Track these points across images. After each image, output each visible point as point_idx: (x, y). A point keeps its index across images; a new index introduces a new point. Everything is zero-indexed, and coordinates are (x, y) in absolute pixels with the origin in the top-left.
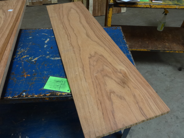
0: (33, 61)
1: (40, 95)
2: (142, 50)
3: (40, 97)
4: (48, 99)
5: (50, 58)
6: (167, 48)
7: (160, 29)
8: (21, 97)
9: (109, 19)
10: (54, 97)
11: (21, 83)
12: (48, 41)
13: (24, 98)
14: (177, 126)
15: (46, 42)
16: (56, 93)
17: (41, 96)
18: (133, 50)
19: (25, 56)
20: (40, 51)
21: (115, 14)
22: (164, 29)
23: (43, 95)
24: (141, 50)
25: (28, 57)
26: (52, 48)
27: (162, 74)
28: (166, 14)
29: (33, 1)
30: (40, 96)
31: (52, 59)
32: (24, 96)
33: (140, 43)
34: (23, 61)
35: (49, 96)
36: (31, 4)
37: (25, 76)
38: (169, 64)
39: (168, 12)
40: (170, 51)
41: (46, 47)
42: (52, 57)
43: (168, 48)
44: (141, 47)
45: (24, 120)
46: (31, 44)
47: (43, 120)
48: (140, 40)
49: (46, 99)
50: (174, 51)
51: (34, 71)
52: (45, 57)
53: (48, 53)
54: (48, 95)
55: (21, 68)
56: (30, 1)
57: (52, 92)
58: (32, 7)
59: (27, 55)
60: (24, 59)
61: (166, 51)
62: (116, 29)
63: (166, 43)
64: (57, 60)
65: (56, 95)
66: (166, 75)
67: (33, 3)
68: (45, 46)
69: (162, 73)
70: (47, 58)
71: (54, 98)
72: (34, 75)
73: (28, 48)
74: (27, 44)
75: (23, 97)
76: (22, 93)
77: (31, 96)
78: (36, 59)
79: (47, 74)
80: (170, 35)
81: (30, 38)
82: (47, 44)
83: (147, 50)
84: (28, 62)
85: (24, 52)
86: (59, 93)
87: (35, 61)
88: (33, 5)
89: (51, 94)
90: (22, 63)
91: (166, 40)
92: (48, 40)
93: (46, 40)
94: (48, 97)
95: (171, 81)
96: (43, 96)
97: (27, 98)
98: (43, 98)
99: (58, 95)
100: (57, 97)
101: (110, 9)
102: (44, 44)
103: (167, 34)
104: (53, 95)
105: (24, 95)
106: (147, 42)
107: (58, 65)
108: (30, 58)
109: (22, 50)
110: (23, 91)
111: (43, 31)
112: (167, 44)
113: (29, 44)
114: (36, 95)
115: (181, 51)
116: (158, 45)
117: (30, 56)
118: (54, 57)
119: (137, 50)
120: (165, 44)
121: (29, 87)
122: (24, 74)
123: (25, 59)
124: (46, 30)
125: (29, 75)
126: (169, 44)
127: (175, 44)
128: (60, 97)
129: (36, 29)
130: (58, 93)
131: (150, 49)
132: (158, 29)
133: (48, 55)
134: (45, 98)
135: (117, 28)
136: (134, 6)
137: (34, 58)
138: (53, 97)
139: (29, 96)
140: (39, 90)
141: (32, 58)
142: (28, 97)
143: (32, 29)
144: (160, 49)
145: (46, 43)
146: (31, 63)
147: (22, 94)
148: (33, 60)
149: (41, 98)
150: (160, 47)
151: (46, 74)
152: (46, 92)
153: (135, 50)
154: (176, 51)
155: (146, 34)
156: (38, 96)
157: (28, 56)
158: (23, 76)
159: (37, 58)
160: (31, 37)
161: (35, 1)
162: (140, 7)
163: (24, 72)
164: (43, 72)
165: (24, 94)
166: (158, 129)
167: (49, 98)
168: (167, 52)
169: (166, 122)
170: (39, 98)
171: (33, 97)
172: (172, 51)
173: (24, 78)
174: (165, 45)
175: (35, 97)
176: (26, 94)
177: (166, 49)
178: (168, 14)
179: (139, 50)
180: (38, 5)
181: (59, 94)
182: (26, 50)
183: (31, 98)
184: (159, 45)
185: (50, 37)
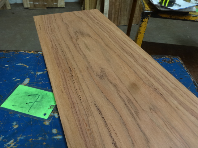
9: (140, 34)
21: (134, 26)
29: (35, 3)
36: (32, 7)
56: (31, 3)
58: (33, 11)
62: (171, 61)
67: (35, 6)
88: (35, 8)
101: (144, 20)
124: (29, 55)
135: (173, 60)
161: (38, 3)
162: (193, 21)
180: (41, 8)
185: (33, 73)
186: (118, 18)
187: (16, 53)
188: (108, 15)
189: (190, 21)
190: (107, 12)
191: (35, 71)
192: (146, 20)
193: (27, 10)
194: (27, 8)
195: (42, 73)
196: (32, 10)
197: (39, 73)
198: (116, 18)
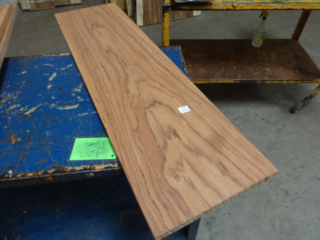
0: (27, 115)
1: (37, 173)
2: (226, 81)
3: (37, 177)
4: (51, 179)
5: (57, 108)
6: (268, 76)
7: (257, 43)
8: (5, 178)
9: (165, 31)
10: (62, 174)
11: (5, 153)
12: (54, 78)
13: (10, 179)
14: (287, 207)
15: (51, 79)
16: (64, 168)
17: (40, 175)
18: (211, 82)
19: (14, 106)
20: (40, 95)
21: (182, 20)
22: (263, 43)
23: (42, 172)
24: (223, 82)
25: (19, 108)
26: (60, 89)
27: (262, 121)
28: (264, 18)
29: (37, 2)
30: (37, 175)
31: (60, 108)
32: (10, 176)
33: (223, 69)
34: (9, 116)
35: (53, 173)
36: (34, 7)
37: (13, 142)
38: (275, 103)
39: (268, 14)
40: (273, 81)
41: (51, 87)
42: (60, 105)
43: (270, 76)
44: (224, 77)
45: (25, 212)
46: (24, 84)
47: (58, 210)
48: (223, 63)
49: (48, 179)
50: (280, 81)
51: (28, 131)
52: (47, 106)
53: (54, 98)
54: (51, 172)
55: (5, 127)
56: (32, 2)
57: (58, 166)
58: (36, 13)
59: (17, 103)
60: (11, 112)
61: (266, 82)
62: (172, 50)
63: (267, 67)
64: (69, 110)
65: (64, 171)
66: (268, 122)
67: (37, 5)
68: (49, 87)
69: (263, 119)
70: (52, 107)
71: (62, 176)
72: (28, 138)
73: (20, 92)
74: (18, 84)
75: (8, 177)
76: (6, 171)
77: (22, 176)
78: (33, 110)
79: (50, 135)
80: (274, 53)
81: (23, 73)
82: (52, 82)
83: (234, 82)
84: (19, 117)
85: (12, 98)
86: (69, 167)
87: (31, 113)
88: (38, 9)
89: (56, 170)
90: (7, 118)
91: (267, 62)
92: (55, 75)
93: (50, 76)
94: (51, 175)
95: (277, 132)
96: (43, 174)
97: (15, 179)
98: (43, 177)
99: (68, 171)
100: (66, 175)
101: (165, 15)
102: (48, 83)
103: (268, 51)
104: (60, 172)
105: (10, 174)
106: (235, 68)
107: (70, 119)
108: (22, 109)
109: (9, 95)
110: (9, 168)
111: (46, 60)
112: (268, 69)
113: (22, 84)
114: (31, 172)
115: (291, 80)
116: (252, 72)
117: (23, 106)
118: (64, 106)
119: (217, 82)
120: (264, 69)
121: (20, 159)
122: (10, 137)
123: (14, 112)
124: (51, 57)
125: (19, 140)
126: (271, 68)
127: (281, 69)
128: (71, 174)
129: (34, 56)
130: (67, 167)
131: (238, 79)
132: (253, 44)
133: (54, 101)
134: (46, 178)
135: (173, 48)
136: (205, 8)
137: (29, 108)
138: (59, 174)
139: (19, 176)
140: (36, 164)
141: (26, 109)
142: (16, 177)
143: (26, 57)
144: (256, 79)
145: (50, 81)
146: (24, 118)
147: (6, 173)
148: (28, 113)
149: (39, 178)
150: (256, 75)
151: (48, 136)
152: (48, 168)
153: (214, 82)
154: (283, 81)
155: (233, 54)
156: (34, 174)
157: (18, 106)
158: (9, 141)
159: (34, 108)
160: (25, 72)
161: (41, 1)
162: (216, 10)
163: (11, 134)
164: (44, 133)
165: (10, 172)
166: (254, 215)
167: (53, 177)
168: (268, 84)
169: (268, 201)
170: (35, 178)
171: (26, 176)
172: (277, 81)
173: (11, 144)
174: (265, 72)
175: (29, 176)
176: (13, 172)
177: (267, 78)
178: (268, 17)
179: (221, 82)
180: (48, 8)
181: (69, 169)
182: (15, 96)
183: (22, 178)
184: (254, 72)
185: (58, 69)
186: (157, 11)
187: (40, 57)
188: (143, 9)
189: (213, 10)
190: (142, 4)
191: (59, 67)
192: (167, 14)
193: (27, 13)
194: (27, 10)
195: (65, 68)
196: (34, 12)
197: (63, 69)
198: (155, 12)
